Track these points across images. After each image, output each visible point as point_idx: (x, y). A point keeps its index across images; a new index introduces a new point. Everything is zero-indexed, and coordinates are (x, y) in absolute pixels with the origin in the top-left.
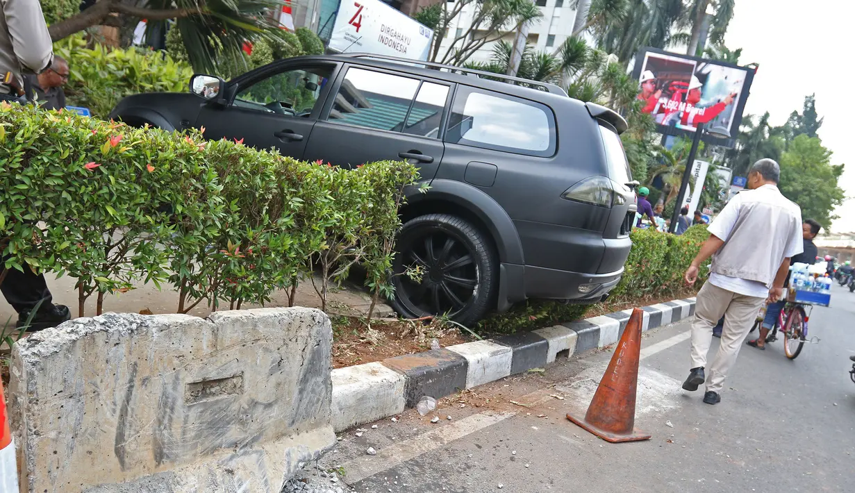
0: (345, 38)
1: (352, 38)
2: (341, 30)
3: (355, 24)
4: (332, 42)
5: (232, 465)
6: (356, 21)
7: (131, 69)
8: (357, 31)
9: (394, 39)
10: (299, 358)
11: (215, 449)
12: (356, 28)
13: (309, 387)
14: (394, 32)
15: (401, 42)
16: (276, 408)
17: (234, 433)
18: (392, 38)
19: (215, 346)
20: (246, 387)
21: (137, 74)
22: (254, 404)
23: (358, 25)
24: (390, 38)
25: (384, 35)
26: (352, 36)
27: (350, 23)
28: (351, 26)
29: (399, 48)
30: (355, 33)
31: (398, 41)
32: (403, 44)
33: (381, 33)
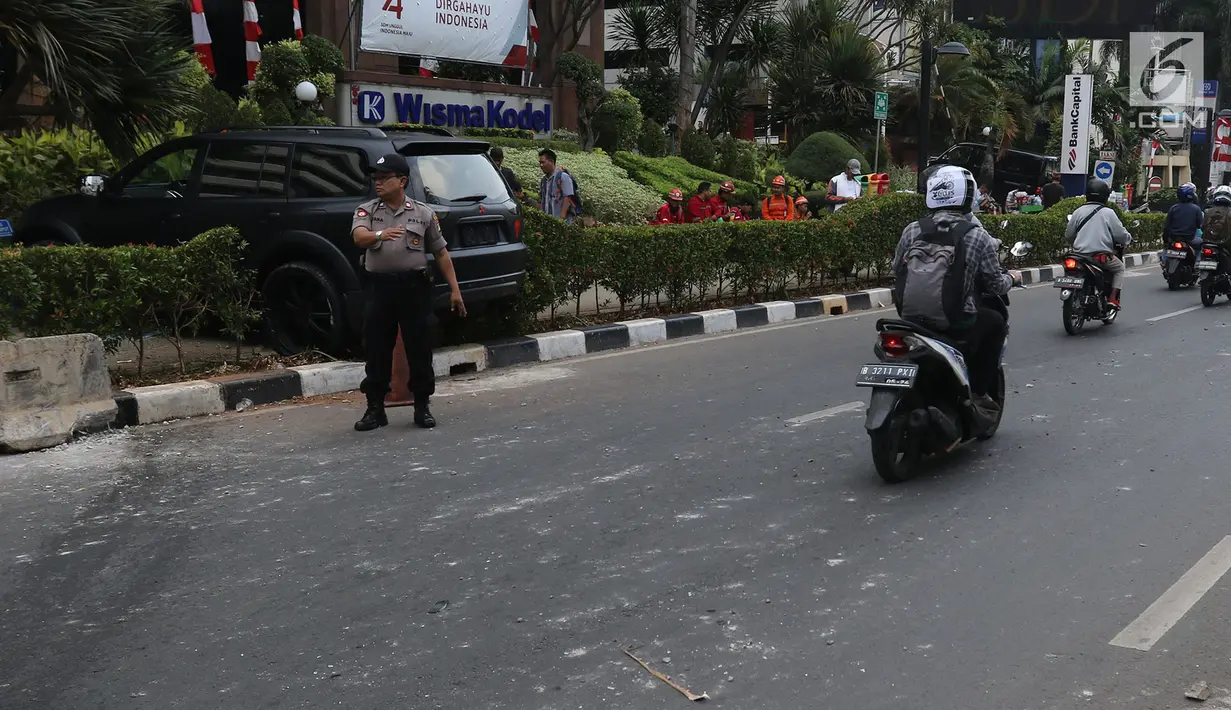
0: (383, 31)
1: (392, 29)
2: (374, 21)
3: (393, 9)
4: (363, 41)
5: (39, 415)
6: (394, 4)
7: (65, 154)
8: (399, 17)
9: (460, 14)
10: (78, 360)
11: (29, 406)
12: (395, 13)
13: (90, 376)
14: (459, 4)
15: (475, 15)
16: (67, 387)
17: (39, 399)
18: (457, 13)
19: (18, 354)
20: (43, 375)
21: (75, 159)
22: (51, 385)
23: (398, 9)
24: (454, 13)
25: (443, 11)
26: (392, 26)
27: (385, 9)
28: (387, 11)
29: (473, 24)
30: (396, 21)
31: (469, 15)
32: (479, 16)
33: (439, 11)
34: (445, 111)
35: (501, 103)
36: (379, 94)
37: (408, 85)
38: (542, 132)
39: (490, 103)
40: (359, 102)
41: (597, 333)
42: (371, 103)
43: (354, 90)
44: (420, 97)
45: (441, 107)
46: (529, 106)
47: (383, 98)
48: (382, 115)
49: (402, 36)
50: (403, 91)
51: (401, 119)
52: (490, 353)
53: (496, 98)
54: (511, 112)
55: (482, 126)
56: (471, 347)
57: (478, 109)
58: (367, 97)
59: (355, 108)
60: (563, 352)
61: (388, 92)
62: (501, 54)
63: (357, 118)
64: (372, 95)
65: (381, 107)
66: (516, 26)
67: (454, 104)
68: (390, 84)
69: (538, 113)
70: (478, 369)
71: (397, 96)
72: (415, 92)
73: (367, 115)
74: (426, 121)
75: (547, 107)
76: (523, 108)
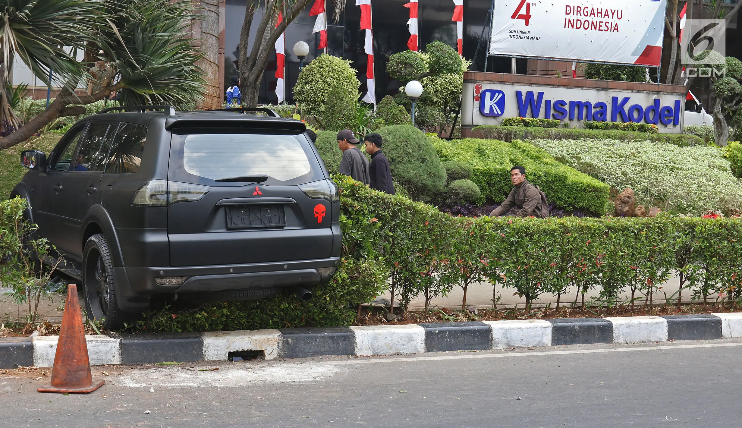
0: (511, 36)
1: (520, 35)
2: (502, 28)
3: (521, 17)
4: (493, 46)
6: (523, 11)
8: (527, 24)
9: (590, 19)
12: (524, 21)
14: (589, 10)
15: (605, 19)
18: (587, 18)
23: (527, 18)
24: (584, 18)
25: (572, 17)
26: (520, 32)
27: (513, 17)
28: (516, 20)
29: (603, 27)
30: (524, 28)
31: (599, 19)
32: (610, 20)
33: (568, 17)
34: (567, 107)
35: (626, 100)
36: (500, 92)
37: (530, 84)
38: (670, 126)
39: (615, 99)
40: (481, 99)
41: (444, 332)
42: (491, 100)
43: (477, 88)
44: (541, 94)
45: (563, 103)
46: (657, 102)
47: (504, 96)
48: (502, 110)
49: (530, 40)
50: (524, 89)
51: (522, 113)
52: (285, 343)
53: (621, 96)
54: (638, 108)
55: (604, 120)
56: (265, 334)
57: (602, 106)
58: (488, 95)
59: (477, 104)
60: (390, 348)
61: (509, 91)
62: (633, 54)
63: (478, 112)
64: (493, 93)
65: (501, 104)
66: (652, 28)
67: (576, 101)
68: (513, 83)
69: (668, 109)
70: (267, 358)
71: (518, 94)
72: (536, 90)
73: (487, 110)
74: (547, 115)
75: (677, 103)
76: (651, 103)
